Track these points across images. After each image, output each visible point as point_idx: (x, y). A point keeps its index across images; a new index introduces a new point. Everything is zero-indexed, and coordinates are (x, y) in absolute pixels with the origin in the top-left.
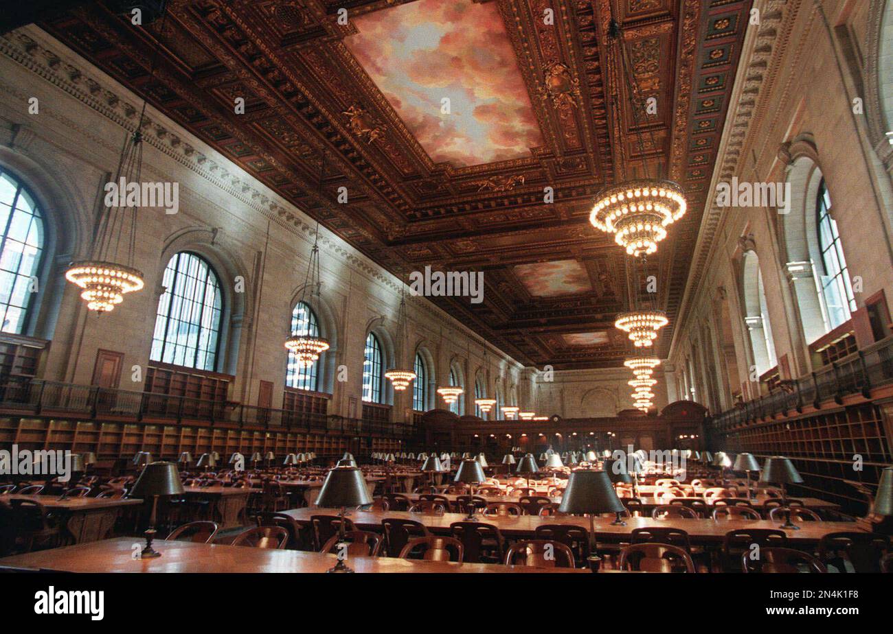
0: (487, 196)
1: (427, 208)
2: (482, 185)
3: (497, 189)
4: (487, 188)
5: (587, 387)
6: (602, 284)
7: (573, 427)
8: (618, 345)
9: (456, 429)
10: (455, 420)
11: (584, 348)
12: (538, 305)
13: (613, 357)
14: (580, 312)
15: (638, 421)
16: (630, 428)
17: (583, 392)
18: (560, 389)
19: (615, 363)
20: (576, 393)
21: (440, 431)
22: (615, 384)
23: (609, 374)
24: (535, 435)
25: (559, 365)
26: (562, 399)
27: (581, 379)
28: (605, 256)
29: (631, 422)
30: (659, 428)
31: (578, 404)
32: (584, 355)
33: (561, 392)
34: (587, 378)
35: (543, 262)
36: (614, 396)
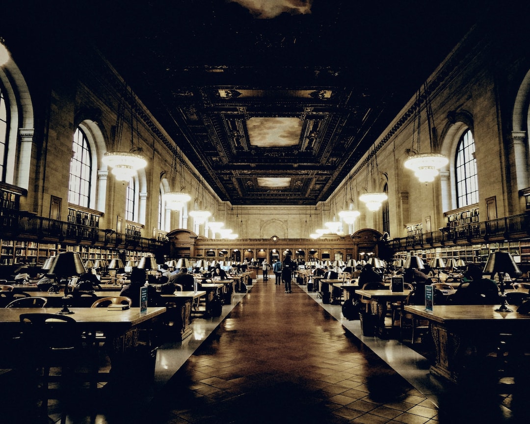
5: (265, 218)
6: (308, 140)
7: (288, 245)
8: (295, 189)
9: (196, 244)
10: (196, 238)
11: (270, 190)
12: (253, 152)
13: (288, 198)
14: (283, 161)
15: (334, 242)
16: (328, 247)
17: (262, 223)
18: (246, 219)
19: (288, 202)
20: (257, 223)
21: (182, 246)
22: (286, 217)
23: (282, 210)
24: (258, 250)
25: (247, 201)
26: (247, 227)
27: (261, 212)
28: (322, 117)
29: (329, 242)
30: (348, 247)
31: (258, 231)
32: (268, 195)
33: (246, 221)
34: (266, 212)
35: (275, 117)
36: (284, 226)
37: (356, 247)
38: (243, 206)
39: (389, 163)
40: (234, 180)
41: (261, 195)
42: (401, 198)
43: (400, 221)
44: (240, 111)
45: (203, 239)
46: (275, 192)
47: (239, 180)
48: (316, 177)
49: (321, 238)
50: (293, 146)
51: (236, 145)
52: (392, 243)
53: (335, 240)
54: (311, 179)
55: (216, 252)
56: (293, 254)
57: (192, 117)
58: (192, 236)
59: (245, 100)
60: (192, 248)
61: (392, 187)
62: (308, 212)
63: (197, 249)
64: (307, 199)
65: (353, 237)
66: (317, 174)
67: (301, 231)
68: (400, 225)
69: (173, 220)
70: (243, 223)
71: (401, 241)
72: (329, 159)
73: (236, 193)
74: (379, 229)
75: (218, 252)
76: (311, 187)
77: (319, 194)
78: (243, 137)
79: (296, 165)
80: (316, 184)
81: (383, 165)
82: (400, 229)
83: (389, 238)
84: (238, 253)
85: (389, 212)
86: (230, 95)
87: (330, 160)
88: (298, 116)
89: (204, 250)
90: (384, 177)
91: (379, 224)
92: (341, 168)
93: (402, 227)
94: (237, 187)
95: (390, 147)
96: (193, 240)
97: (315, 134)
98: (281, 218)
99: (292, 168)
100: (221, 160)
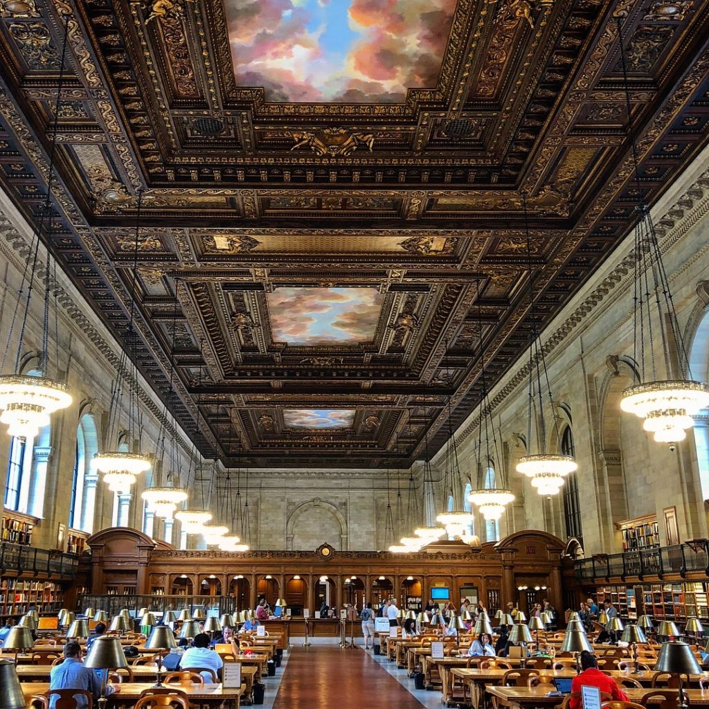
0: (302, 161)
1: (189, 166)
2: (302, 140)
3: (324, 151)
4: (307, 147)
5: (297, 498)
6: (393, 333)
7: (354, 566)
8: (363, 432)
9: (150, 564)
10: (151, 548)
11: (309, 434)
12: (278, 357)
13: (349, 452)
14: (340, 375)
15: (458, 561)
16: (446, 571)
17: (291, 507)
18: (255, 499)
19: (348, 461)
20: (279, 507)
21: (119, 566)
22: (343, 495)
23: (335, 478)
24: (288, 578)
25: (259, 459)
26: (256, 517)
27: (290, 484)
28: (425, 288)
29: (446, 561)
30: (490, 572)
31: (282, 526)
32: (306, 445)
33: (256, 504)
34: (300, 483)
35: (326, 286)
36: (340, 515)
37: (507, 572)
38: (251, 470)
39: (571, 383)
40: (233, 413)
41: (289, 445)
42: (605, 462)
43: (604, 514)
44: (256, 276)
45: (168, 551)
46: (321, 440)
47: (243, 414)
48: (409, 409)
49: (429, 551)
50: (361, 344)
51: (243, 342)
52: (588, 565)
53: (460, 556)
54: (399, 413)
55: (195, 580)
56: (368, 587)
57: (154, 286)
58: (143, 544)
59: (266, 257)
60: (142, 570)
61: (582, 436)
62: (394, 483)
63: (152, 574)
64: (389, 455)
65: (501, 549)
66: (413, 403)
67: (378, 527)
68: (605, 523)
69: (101, 505)
70: (250, 507)
71: (612, 562)
72: (438, 371)
73: (235, 442)
74: (557, 531)
75: (199, 582)
76: (399, 429)
77: (416, 444)
78: (259, 325)
79: (367, 384)
80: (410, 423)
81: (559, 388)
82: (606, 532)
83: (581, 554)
84: (243, 584)
85: (580, 494)
86: (237, 245)
87: (441, 374)
88: (374, 285)
89: (167, 577)
90: (563, 413)
91: (557, 518)
92: (464, 390)
93: (611, 527)
94: (239, 428)
95: (573, 350)
96: (145, 554)
97: (409, 320)
98: (332, 497)
99: (358, 389)
100: (208, 374)
